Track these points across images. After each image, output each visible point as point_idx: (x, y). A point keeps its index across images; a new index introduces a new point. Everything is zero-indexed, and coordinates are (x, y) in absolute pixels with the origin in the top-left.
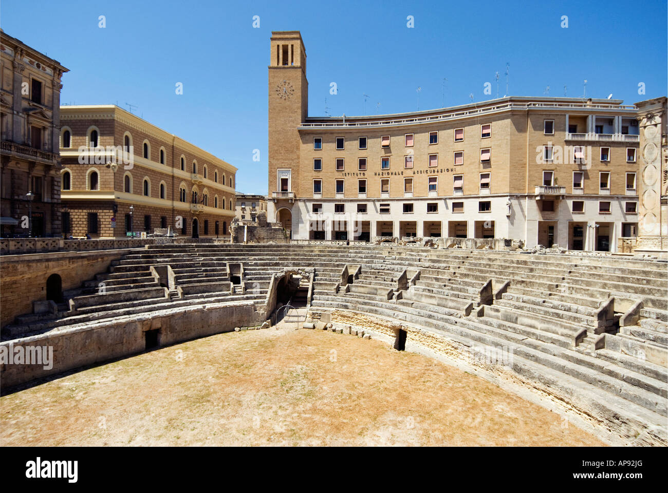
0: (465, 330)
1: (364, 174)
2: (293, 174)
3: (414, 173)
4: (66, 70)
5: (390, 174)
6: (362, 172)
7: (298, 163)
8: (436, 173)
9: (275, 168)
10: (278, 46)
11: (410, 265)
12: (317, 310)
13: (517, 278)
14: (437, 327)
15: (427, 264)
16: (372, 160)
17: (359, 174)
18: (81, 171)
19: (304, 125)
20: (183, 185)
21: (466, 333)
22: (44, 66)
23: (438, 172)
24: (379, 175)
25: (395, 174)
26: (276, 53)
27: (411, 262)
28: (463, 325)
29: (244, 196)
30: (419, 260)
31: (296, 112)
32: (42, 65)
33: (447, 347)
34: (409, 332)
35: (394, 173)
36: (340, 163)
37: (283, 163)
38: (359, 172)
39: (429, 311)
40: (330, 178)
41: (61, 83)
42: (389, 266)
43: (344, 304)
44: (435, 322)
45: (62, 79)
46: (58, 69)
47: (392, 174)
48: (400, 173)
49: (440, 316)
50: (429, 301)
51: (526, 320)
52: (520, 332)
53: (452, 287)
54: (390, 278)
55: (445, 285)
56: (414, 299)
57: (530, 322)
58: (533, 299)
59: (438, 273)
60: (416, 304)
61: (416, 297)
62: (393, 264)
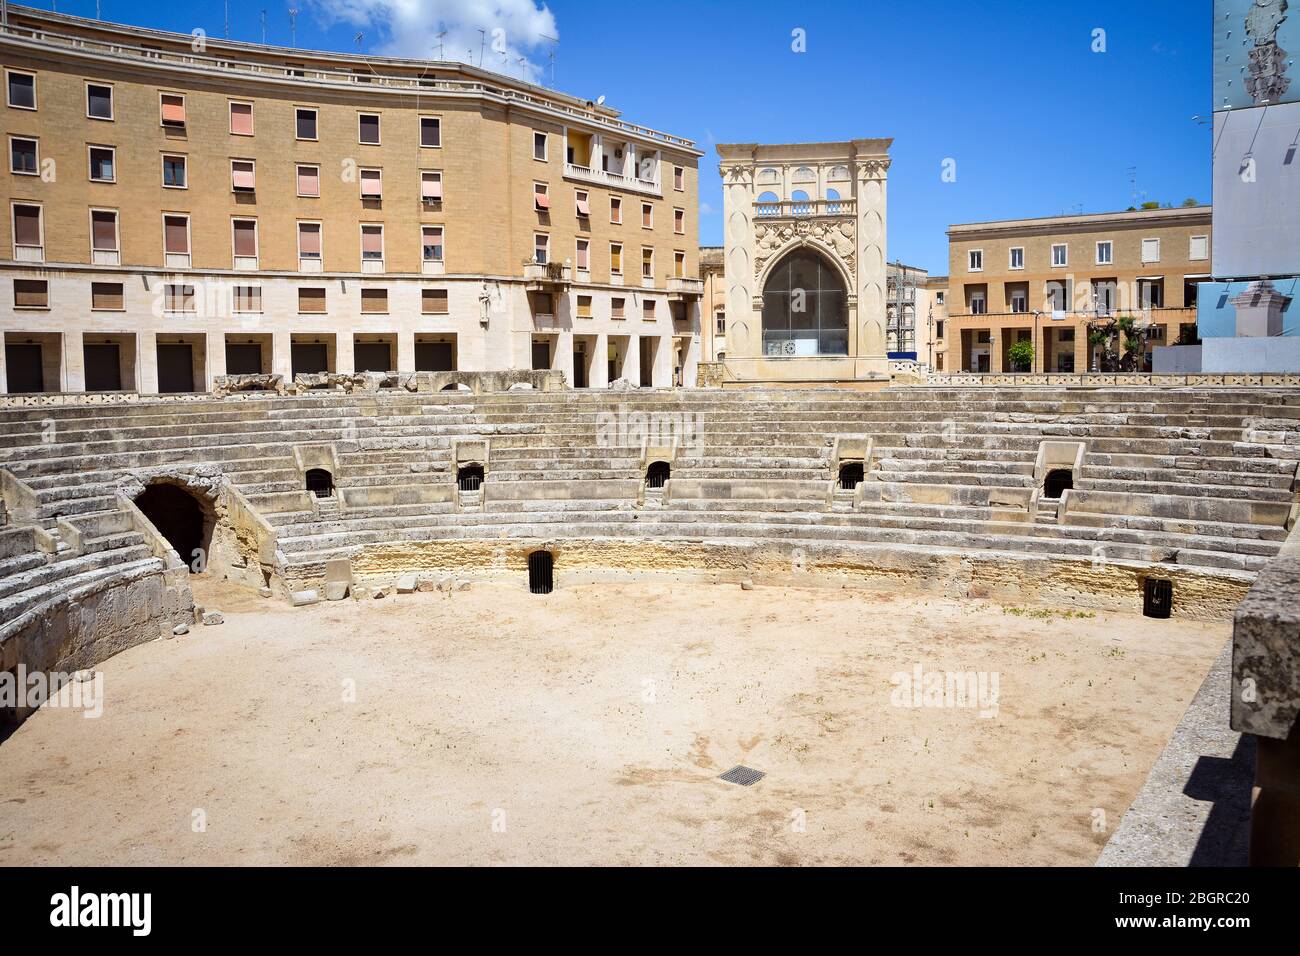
0: (658, 523)
11: (448, 432)
15: (489, 427)
27: (448, 427)
28: (651, 517)
33: (657, 555)
39: (567, 510)
42: (402, 440)
49: (599, 513)
50: (551, 493)
51: (745, 490)
52: (747, 507)
53: (578, 463)
54: (426, 465)
55: (560, 462)
56: (516, 494)
57: (751, 490)
58: (731, 459)
59: (526, 441)
60: (527, 504)
61: (520, 491)
62: (406, 435)
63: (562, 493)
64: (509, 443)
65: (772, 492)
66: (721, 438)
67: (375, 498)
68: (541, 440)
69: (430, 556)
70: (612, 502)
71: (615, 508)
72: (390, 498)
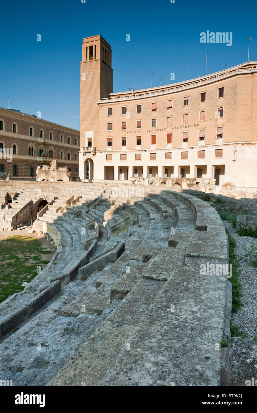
1: (140, 132)
2: (95, 134)
3: (173, 129)
5: (157, 130)
6: (138, 131)
7: (98, 126)
8: (187, 128)
9: (84, 131)
10: (87, 47)
16: (145, 121)
19: (101, 100)
20: (31, 145)
23: (188, 127)
24: (150, 131)
25: (161, 130)
26: (86, 53)
31: (97, 91)
35: (159, 130)
36: (124, 125)
37: (89, 127)
38: (137, 130)
40: (118, 136)
48: (164, 130)
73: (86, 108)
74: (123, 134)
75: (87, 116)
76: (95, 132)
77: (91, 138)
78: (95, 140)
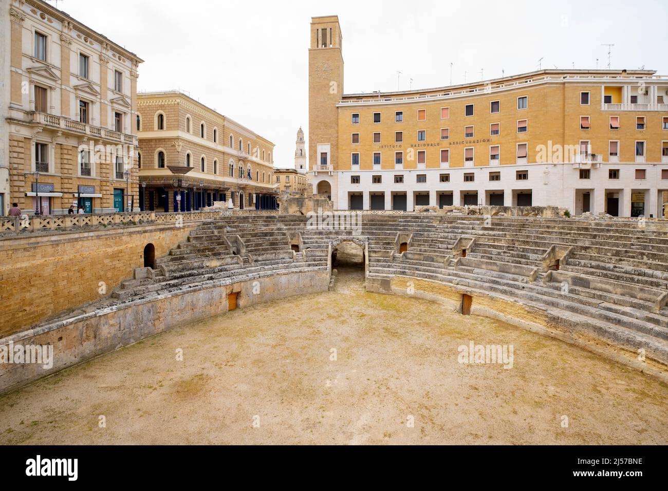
0: (534, 294)
1: (400, 146)
2: (332, 148)
3: (450, 144)
4: (142, 61)
6: (398, 144)
7: (337, 137)
8: (472, 144)
9: (314, 143)
10: (317, 30)
11: (463, 233)
12: (376, 276)
13: (580, 244)
14: (505, 292)
15: (481, 232)
16: (409, 133)
17: (395, 146)
18: (150, 151)
19: (342, 102)
20: (231, 161)
21: (536, 297)
22: (124, 58)
23: (474, 142)
24: (415, 146)
25: (432, 145)
26: (316, 37)
27: (464, 230)
28: (532, 289)
29: (279, 170)
30: (473, 229)
32: (122, 57)
33: (520, 311)
34: (475, 297)
35: (430, 145)
36: (377, 137)
37: (323, 138)
38: (396, 144)
39: (492, 277)
40: (368, 151)
41: (138, 73)
42: (442, 235)
43: (402, 270)
44: (500, 287)
45: (138, 69)
46: (135, 60)
47: (428, 145)
48: (436, 144)
49: (505, 281)
50: (490, 267)
51: (599, 285)
52: (594, 296)
53: (512, 254)
54: (445, 246)
55: (505, 252)
56: (474, 265)
57: (604, 286)
58: (602, 264)
59: (494, 240)
60: (476, 270)
61: (476, 263)
62: (445, 232)
63: (495, 268)
64: (487, 240)
65: (619, 290)
66: (604, 250)
67: (416, 257)
68: (501, 240)
69: (420, 285)
70: (516, 276)
71: (516, 280)
72: (422, 257)
73: (318, 111)
74: (376, 148)
75: (319, 122)
76: (332, 144)
77: (326, 153)
78: (332, 156)
